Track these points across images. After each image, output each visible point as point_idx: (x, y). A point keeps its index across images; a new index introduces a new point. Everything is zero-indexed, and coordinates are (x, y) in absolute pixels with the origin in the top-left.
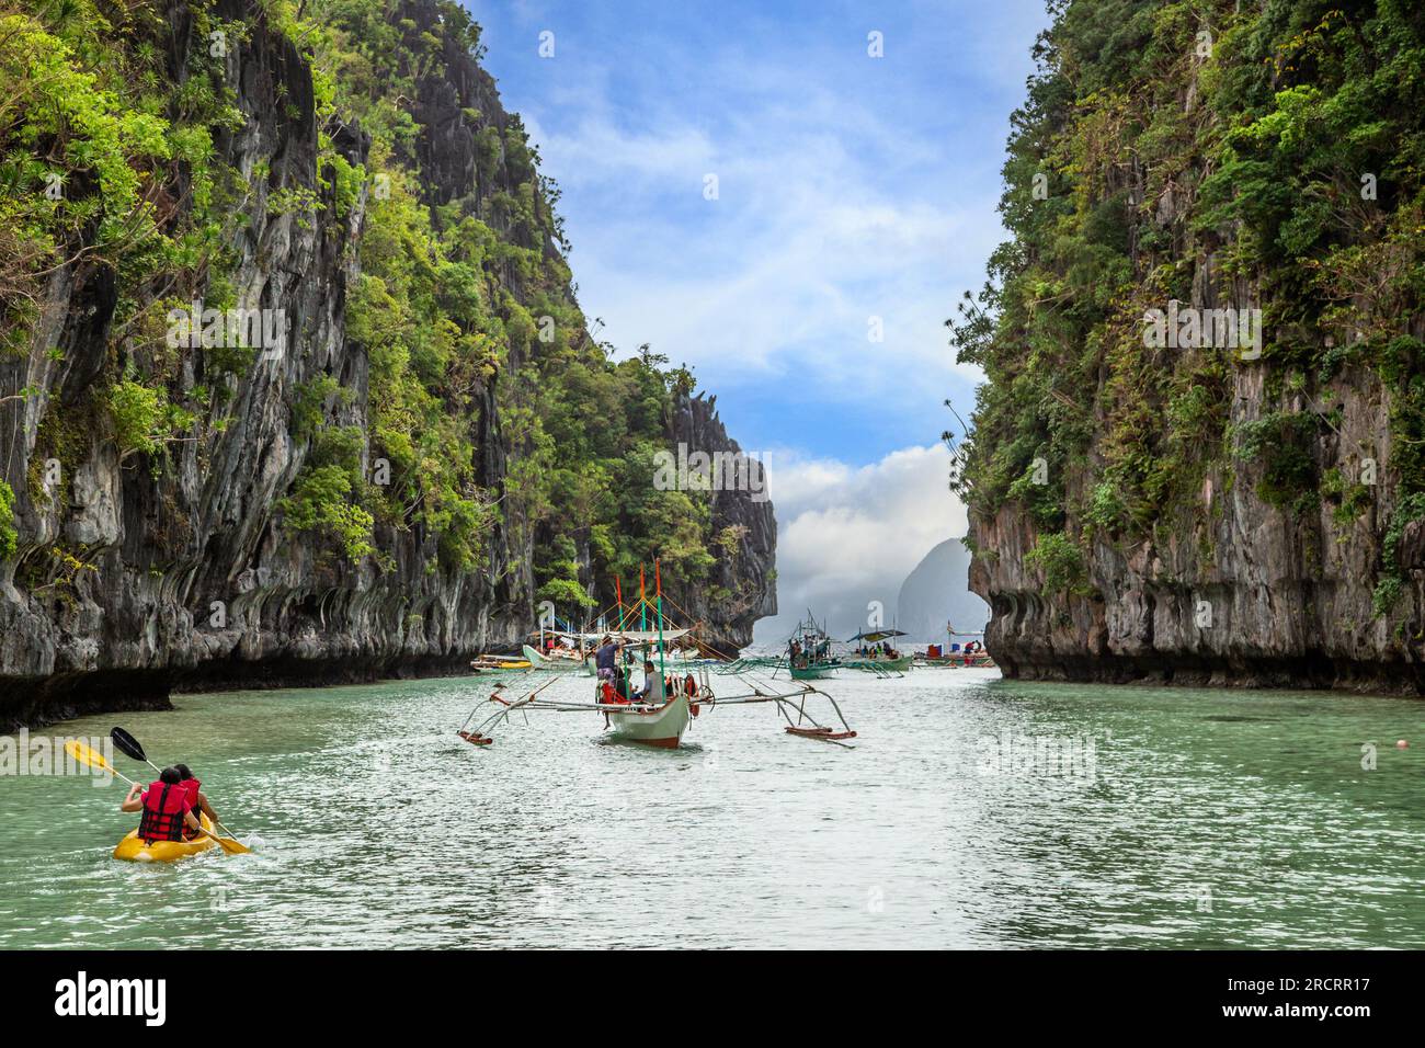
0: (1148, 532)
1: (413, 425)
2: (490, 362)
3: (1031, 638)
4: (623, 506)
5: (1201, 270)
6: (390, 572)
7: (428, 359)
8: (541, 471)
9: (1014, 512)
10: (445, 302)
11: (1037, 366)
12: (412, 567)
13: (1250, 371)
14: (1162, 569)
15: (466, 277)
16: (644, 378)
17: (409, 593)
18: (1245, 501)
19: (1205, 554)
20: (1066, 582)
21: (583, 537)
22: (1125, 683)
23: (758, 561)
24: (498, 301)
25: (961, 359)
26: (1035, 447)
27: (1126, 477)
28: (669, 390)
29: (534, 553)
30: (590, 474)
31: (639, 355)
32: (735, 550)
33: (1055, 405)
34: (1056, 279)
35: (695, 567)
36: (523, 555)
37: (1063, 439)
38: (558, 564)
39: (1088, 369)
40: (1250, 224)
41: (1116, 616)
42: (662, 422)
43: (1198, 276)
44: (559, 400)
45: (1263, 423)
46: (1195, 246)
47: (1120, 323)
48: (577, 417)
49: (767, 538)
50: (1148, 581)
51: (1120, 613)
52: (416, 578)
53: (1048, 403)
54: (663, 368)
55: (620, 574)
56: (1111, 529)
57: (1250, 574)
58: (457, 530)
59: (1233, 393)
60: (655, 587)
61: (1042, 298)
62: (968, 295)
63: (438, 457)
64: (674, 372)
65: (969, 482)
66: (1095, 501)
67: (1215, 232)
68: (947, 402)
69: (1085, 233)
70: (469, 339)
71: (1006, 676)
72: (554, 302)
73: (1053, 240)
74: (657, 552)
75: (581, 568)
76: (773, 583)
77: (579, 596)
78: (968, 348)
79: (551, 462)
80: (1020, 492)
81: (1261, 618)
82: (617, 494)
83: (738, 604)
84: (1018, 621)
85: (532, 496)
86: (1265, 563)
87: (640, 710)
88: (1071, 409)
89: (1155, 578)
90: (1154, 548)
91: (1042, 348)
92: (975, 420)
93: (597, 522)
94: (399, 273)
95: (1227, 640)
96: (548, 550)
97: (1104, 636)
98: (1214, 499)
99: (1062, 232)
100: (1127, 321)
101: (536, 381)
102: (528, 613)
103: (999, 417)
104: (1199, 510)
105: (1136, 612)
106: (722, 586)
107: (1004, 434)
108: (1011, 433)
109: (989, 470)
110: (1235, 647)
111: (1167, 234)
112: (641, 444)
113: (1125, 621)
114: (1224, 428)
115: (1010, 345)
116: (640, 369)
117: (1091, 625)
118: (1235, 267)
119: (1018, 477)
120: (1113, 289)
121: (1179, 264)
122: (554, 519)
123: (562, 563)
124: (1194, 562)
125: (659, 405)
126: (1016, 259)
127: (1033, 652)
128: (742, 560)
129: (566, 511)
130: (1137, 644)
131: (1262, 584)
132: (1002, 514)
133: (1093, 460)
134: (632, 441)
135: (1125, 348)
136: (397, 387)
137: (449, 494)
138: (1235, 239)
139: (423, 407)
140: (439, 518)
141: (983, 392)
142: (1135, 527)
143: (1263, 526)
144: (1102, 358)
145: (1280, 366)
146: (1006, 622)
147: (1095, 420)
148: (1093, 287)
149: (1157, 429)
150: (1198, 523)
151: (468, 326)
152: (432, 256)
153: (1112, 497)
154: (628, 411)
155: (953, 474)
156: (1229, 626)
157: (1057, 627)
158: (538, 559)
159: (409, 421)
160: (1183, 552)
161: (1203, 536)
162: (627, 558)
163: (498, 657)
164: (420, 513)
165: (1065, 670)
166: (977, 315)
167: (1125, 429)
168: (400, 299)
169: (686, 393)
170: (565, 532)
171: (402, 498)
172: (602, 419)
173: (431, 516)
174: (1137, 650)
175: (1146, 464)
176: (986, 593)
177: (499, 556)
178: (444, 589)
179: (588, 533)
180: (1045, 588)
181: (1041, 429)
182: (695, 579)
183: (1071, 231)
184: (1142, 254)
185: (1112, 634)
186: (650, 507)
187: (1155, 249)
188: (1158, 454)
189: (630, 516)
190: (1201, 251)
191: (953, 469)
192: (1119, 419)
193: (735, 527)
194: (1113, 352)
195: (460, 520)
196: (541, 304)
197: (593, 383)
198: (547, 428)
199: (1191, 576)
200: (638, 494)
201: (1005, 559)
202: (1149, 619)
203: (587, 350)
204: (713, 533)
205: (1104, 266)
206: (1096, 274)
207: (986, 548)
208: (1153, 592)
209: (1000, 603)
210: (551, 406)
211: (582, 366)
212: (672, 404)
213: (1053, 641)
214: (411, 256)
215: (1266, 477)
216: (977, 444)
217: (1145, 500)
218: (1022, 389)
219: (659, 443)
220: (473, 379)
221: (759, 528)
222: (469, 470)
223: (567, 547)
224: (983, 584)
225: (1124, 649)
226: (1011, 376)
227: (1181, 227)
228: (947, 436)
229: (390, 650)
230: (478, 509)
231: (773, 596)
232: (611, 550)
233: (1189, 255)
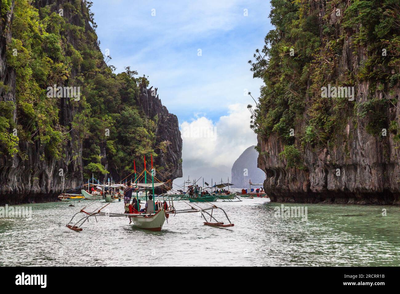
0: (326, 145)
1: (34, 100)
2: (65, 74)
3: (281, 186)
4: (119, 133)
5: (346, 43)
6: (25, 160)
7: (40, 73)
8: (85, 118)
9: (275, 137)
10: (46, 50)
11: (284, 79)
12: (35, 158)
13: (364, 82)
14: (331, 159)
15: (55, 40)
16: (128, 81)
17: (33, 169)
18: (361, 133)
19: (347, 153)
20: (295, 164)
21: (103, 145)
22: (317, 203)
23: (175, 156)
24: (66, 48)
25: (255, 76)
26: (283, 111)
27: (318, 123)
28: (138, 85)
29: (83, 152)
30: (106, 120)
31: (125, 71)
32: (165, 151)
33: (291, 95)
34: (291, 45)
35: (149, 158)
36: (78, 152)
37: (294, 108)
38: (92, 156)
39: (303, 81)
40: (364, 25)
41: (313, 177)
42: (135, 99)
43: (345, 45)
44: (92, 89)
45: (368, 103)
46: (344, 33)
47: (316, 63)
48: (100, 96)
49: (179, 146)
50: (325, 164)
51: (315, 176)
52: (36, 163)
53: (288, 94)
54: (136, 77)
55: (119, 160)
56: (312, 143)
57: (363, 161)
58: (52, 143)
59: (357, 91)
60: (132, 166)
61: (286, 53)
62: (257, 51)
63: (44, 114)
64: (140, 78)
65: (258, 125)
66: (306, 133)
67: (351, 28)
68: (249, 93)
69: (302, 27)
70: (57, 65)
71: (272, 201)
72: (90, 49)
73: (290, 29)
74: (133, 152)
75: (102, 158)
76: (181, 164)
77: (101, 170)
78: (257, 72)
79: (89, 115)
80: (277, 129)
81: (367, 178)
82: (117, 128)
83: (166, 173)
84: (277, 179)
85: (82, 129)
86: (368, 156)
87: (144, 216)
88: (297, 97)
89: (328, 162)
90: (328, 151)
91: (286, 73)
92: (260, 100)
93: (109, 139)
94: (27, 37)
95: (355, 186)
96: (88, 151)
97: (309, 185)
98: (350, 132)
99: (293, 27)
100: (318, 63)
101: (83, 81)
102: (81, 176)
103: (270, 100)
104: (345, 136)
105: (321, 175)
106: (160, 166)
107: (271, 106)
108: (274, 106)
109: (266, 120)
110: (358, 189)
111: (333, 29)
112: (127, 108)
113: (317, 179)
114: (354, 105)
115: (274, 71)
116: (127, 77)
117: (304, 180)
118: (359, 42)
119: (277, 123)
120: (313, 49)
121: (338, 40)
122: (91, 138)
123: (95, 156)
124: (343, 156)
125: (134, 92)
126: (276, 36)
127: (282, 191)
128: (168, 155)
129: (96, 135)
130: (321, 188)
131: (367, 165)
132: (270, 138)
133: (305, 116)
134: (123, 106)
135: (318, 73)
136: (27, 85)
137: (49, 129)
138: (359, 31)
139: (37, 93)
140: (45, 139)
141: (263, 90)
142: (321, 142)
143: (368, 143)
144: (309, 77)
145: (375, 81)
146: (272, 180)
147: (306, 101)
148: (306, 48)
149: (329, 105)
150: (344, 141)
151: (56, 60)
152: (41, 31)
153: (312, 131)
154: (121, 94)
155: (251, 122)
156: (355, 181)
157: (291, 182)
158: (84, 154)
159: (33, 99)
160: (338, 153)
161: (346, 146)
162: (121, 154)
163: (70, 194)
164: (38, 136)
165: (294, 198)
166: (261, 59)
167: (317, 104)
168: (27, 49)
169: (145, 87)
170: (96, 143)
171: (30, 130)
172: (111, 97)
173: (42, 137)
174: (321, 190)
175: (325, 119)
176: (264, 169)
177: (70, 153)
178: (47, 167)
179: (105, 144)
180: (287, 166)
181: (285, 104)
182: (150, 163)
183: (297, 27)
184: (324, 36)
185: (312, 184)
186: (130, 133)
187: (329, 34)
188: (330, 114)
189: (122, 137)
190: (346, 35)
191: (251, 120)
192: (315, 101)
193: (165, 142)
194: (313, 74)
195: (54, 139)
196: (85, 49)
197: (107, 82)
198: (88, 101)
199: (341, 162)
200: (126, 128)
201: (272, 155)
202: (326, 178)
203: (104, 68)
204: (156, 144)
205: (309, 40)
206: (307, 44)
207: (264, 151)
208: (327, 168)
209: (270, 172)
210: (89, 92)
211: (102, 75)
212: (140, 91)
213: (290, 187)
214: (32, 31)
215: (369, 123)
216: (261, 110)
217: (324, 132)
218: (278, 88)
219: (134, 107)
220: (58, 81)
221: (175, 142)
222: (57, 118)
223: (97, 150)
224: (263, 165)
225: (316, 190)
226: (274, 83)
227: (339, 26)
228: (249, 106)
229: (25, 191)
230: (61, 134)
231: (181, 170)
232: (114, 151)
233: (341, 37)
